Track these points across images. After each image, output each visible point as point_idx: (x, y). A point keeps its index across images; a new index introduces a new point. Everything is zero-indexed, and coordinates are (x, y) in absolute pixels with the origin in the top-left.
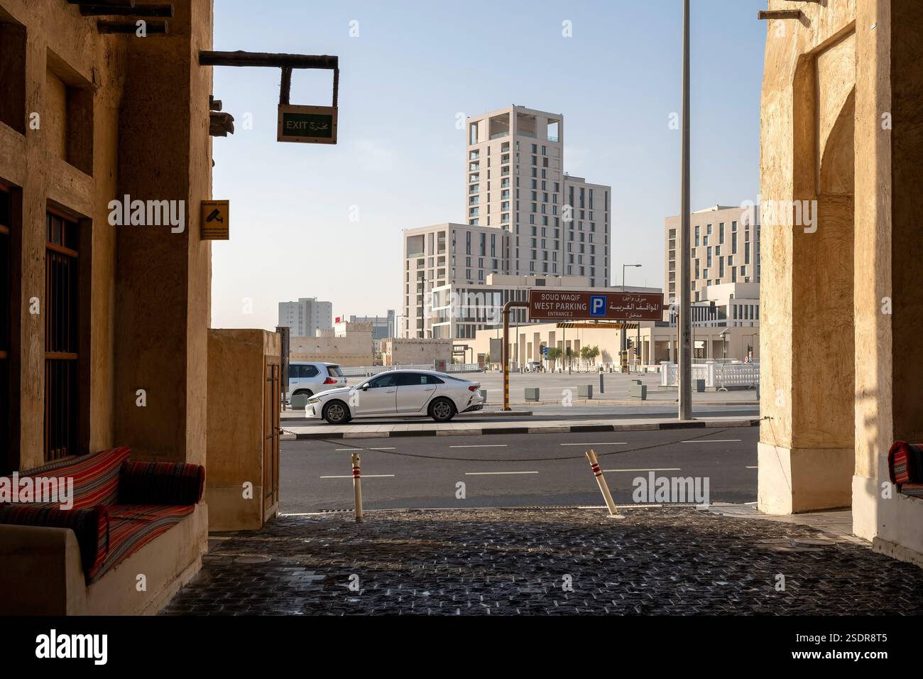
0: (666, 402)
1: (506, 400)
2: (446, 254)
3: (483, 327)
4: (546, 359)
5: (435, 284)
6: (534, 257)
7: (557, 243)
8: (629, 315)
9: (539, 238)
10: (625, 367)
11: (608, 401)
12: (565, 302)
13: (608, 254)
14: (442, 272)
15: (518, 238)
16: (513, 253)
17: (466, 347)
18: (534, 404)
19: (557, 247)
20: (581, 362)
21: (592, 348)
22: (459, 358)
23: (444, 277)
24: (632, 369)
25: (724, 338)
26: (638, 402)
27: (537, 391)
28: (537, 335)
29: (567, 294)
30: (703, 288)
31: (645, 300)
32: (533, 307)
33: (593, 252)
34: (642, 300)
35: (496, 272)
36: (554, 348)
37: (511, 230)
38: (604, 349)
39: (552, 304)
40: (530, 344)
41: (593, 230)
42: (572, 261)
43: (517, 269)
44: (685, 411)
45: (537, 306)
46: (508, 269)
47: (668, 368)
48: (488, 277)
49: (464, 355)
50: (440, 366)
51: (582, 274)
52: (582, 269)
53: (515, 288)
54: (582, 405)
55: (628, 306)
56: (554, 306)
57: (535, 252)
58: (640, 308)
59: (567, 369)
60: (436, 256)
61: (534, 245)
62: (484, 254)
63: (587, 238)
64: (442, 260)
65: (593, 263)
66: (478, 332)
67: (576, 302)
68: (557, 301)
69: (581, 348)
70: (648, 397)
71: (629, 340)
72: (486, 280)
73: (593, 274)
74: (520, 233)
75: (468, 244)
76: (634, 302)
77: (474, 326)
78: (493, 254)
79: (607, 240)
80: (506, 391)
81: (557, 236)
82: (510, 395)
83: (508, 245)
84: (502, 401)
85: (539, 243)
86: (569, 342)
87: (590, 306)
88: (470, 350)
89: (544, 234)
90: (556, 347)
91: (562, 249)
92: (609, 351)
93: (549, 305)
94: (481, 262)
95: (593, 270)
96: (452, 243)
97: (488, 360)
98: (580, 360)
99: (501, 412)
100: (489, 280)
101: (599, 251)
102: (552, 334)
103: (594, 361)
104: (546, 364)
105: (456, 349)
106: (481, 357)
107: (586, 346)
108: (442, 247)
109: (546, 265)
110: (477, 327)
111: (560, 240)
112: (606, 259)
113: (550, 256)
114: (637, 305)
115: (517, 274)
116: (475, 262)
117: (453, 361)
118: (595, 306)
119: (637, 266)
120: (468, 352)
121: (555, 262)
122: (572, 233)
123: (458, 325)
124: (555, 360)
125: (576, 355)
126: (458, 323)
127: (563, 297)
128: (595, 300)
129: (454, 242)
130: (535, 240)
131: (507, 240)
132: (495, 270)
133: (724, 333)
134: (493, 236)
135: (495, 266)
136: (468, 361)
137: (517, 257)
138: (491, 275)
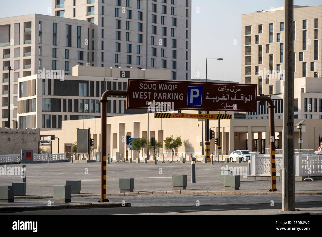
0: (259, 192)
1: (104, 192)
2: (33, 45)
3: (69, 117)
4: (131, 149)
5: (21, 74)
6: (119, 49)
7: (141, 36)
8: (224, 105)
9: (123, 31)
10: (208, 157)
11: (202, 191)
12: (162, 91)
13: (189, 48)
14: (28, 62)
15: (103, 30)
16: (98, 45)
17: (53, 137)
18: (130, 195)
19: (141, 41)
20: (164, 152)
21: (175, 138)
22: (45, 148)
23: (30, 67)
24: (215, 159)
25: (300, 129)
26: (232, 192)
27: (132, 181)
28: (122, 126)
29: (165, 84)
30: (276, 82)
31: (239, 90)
32: (131, 96)
33: (175, 46)
34: (237, 91)
35: (82, 64)
36: (139, 138)
37: (96, 22)
38: (186, 140)
39: (150, 93)
40: (115, 134)
41: (175, 24)
42: (155, 54)
43: (103, 60)
44: (289, 202)
45: (135, 95)
46: (93, 60)
47: (256, 158)
48: (74, 68)
49: (51, 145)
50: (27, 156)
51: (165, 66)
52: (165, 62)
53: (101, 79)
54: (178, 195)
55: (224, 97)
56: (152, 96)
57: (119, 45)
58: (235, 99)
59: (151, 158)
60: (22, 46)
61: (119, 38)
62: (70, 45)
63: (169, 32)
64: (28, 50)
65: (175, 56)
66: (64, 123)
67: (173, 92)
68: (155, 91)
69: (165, 139)
70: (242, 187)
71: (211, 131)
72: (72, 71)
73: (175, 67)
74: (105, 25)
75: (55, 35)
76: (229, 93)
77: (60, 117)
78: (79, 46)
79: (188, 34)
80: (104, 182)
81: (141, 29)
82: (108, 186)
83: (93, 37)
84: (99, 192)
85: (123, 36)
86: (153, 133)
87: (187, 96)
88: (56, 140)
89: (128, 27)
90: (141, 137)
91: (145, 42)
92: (191, 142)
93: (147, 95)
94: (67, 53)
95: (175, 63)
96: (38, 34)
97: (75, 150)
98: (163, 150)
99: (98, 203)
100: (75, 71)
101: (181, 44)
102: (137, 125)
103: (177, 151)
104: (131, 154)
105: (43, 139)
106: (68, 148)
107: (169, 136)
108: (28, 37)
109: (130, 57)
110: (63, 117)
111: (144, 33)
112: (187, 52)
113: (134, 49)
114: (232, 95)
115: (102, 65)
116: (61, 53)
117: (39, 151)
118: (192, 96)
119: (219, 59)
120: (55, 142)
121: (139, 55)
122: (155, 28)
123: (44, 116)
124: (139, 150)
125: (160, 145)
126: (44, 113)
127: (161, 87)
128: (192, 91)
129: (40, 33)
130: (119, 33)
131: (92, 32)
132: (81, 61)
133: (300, 125)
134: (79, 28)
135: (81, 58)
136: (55, 151)
137: (103, 49)
138: (77, 66)
